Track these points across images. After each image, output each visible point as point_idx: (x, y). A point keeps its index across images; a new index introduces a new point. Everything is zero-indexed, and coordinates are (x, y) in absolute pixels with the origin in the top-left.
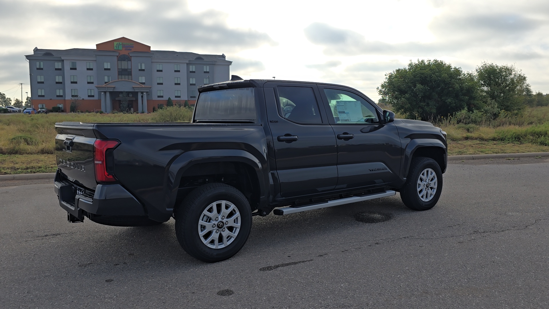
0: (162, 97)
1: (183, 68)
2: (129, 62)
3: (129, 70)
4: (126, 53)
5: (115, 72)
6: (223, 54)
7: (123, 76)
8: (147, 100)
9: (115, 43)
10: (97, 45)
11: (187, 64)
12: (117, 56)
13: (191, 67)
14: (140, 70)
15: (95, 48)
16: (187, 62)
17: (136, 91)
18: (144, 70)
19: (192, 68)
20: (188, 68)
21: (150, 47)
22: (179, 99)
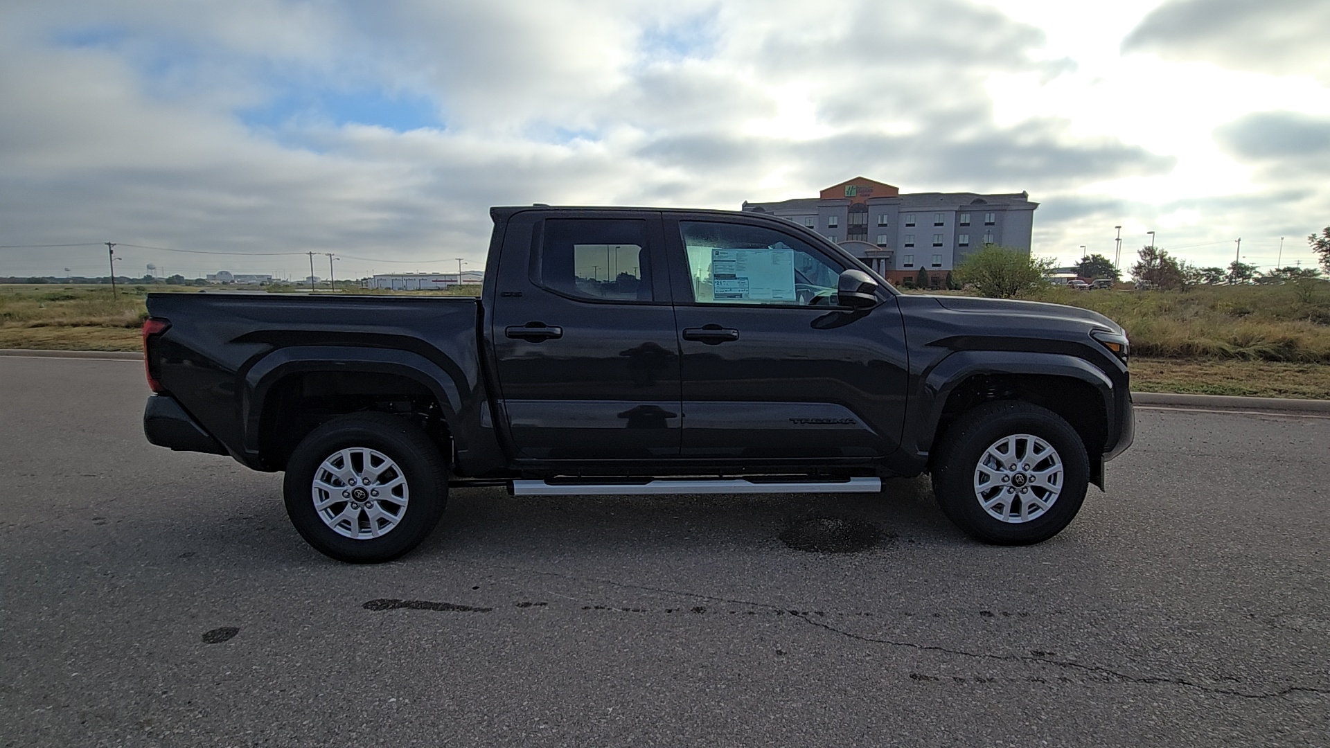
0: (911, 265)
1: (949, 220)
2: (865, 214)
3: (864, 226)
4: (861, 200)
5: (844, 230)
6: (1024, 192)
7: (855, 236)
8: (886, 271)
9: (847, 187)
10: (822, 192)
11: (956, 211)
12: (848, 206)
13: (963, 216)
14: (880, 225)
15: (818, 196)
16: (957, 209)
17: (869, 257)
18: (886, 225)
19: (965, 218)
20: (957, 220)
21: (897, 189)
22: (937, 268)
